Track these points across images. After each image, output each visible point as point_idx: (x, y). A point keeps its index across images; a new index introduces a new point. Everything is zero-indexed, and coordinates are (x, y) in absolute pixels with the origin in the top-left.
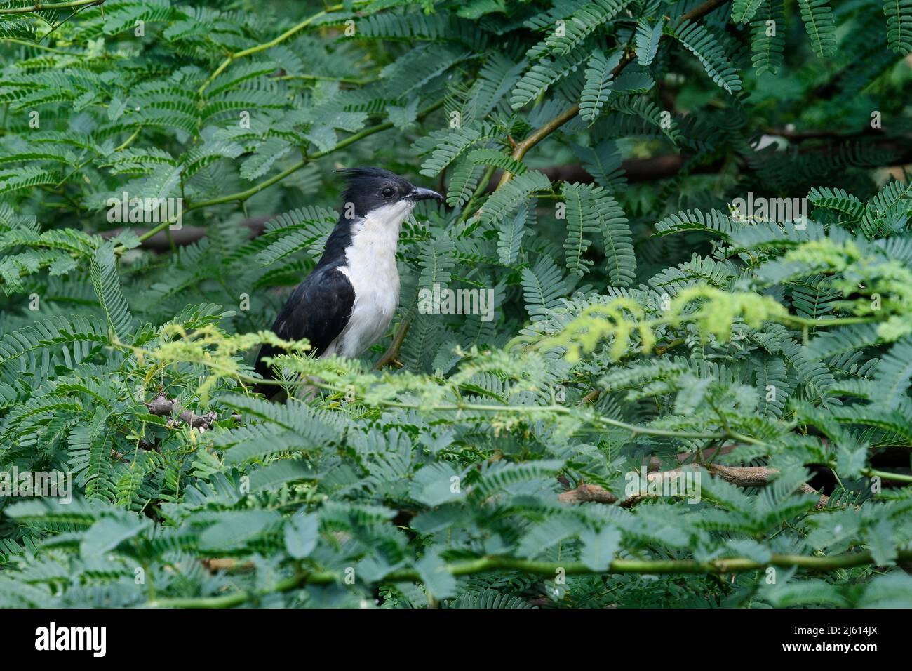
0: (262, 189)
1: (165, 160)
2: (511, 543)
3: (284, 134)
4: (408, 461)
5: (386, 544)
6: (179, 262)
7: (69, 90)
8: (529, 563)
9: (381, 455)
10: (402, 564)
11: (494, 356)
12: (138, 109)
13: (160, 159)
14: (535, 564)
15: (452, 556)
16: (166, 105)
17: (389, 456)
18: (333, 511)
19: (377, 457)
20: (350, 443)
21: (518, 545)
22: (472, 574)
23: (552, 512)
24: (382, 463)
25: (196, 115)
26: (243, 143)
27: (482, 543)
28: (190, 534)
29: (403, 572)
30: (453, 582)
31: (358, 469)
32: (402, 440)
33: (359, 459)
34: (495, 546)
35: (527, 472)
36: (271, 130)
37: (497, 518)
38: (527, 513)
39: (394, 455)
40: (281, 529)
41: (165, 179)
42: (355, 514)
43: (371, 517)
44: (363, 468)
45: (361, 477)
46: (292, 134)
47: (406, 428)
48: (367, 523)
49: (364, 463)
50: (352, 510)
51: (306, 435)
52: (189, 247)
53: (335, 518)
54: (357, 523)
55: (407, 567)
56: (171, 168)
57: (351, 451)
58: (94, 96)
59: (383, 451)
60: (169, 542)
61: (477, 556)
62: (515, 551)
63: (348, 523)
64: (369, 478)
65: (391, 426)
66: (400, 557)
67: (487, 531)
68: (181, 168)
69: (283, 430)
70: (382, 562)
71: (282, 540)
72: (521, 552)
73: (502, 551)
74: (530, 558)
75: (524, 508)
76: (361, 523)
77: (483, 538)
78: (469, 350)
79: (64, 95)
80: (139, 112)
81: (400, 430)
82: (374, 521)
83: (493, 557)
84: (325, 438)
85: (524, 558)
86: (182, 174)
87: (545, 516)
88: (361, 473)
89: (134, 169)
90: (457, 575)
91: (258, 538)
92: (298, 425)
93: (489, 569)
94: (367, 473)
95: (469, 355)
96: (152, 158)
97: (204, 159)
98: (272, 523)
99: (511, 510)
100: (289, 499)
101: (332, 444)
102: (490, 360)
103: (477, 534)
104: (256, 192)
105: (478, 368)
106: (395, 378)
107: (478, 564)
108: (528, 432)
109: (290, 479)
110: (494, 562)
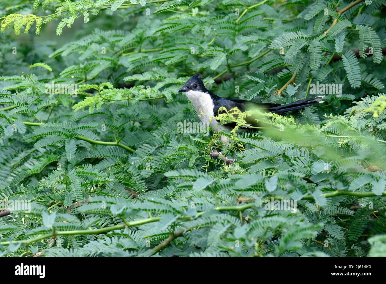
0: (256, 60)
1: (221, 51)
2: (346, 185)
3: (264, 40)
4: (308, 159)
5: (302, 186)
6: (223, 87)
7: (189, 25)
8: (353, 192)
9: (298, 158)
10: (307, 194)
11: (339, 118)
12: (215, 30)
13: (219, 51)
14: (355, 193)
15: (325, 190)
16: (225, 28)
17: (301, 158)
18: (282, 174)
19: (297, 159)
20: (286, 154)
21: (349, 186)
22: (332, 196)
23: (361, 174)
24: (298, 160)
25: (236, 31)
26: (248, 45)
27: (336, 186)
28: (230, 183)
29: (308, 196)
30: (325, 200)
31: (290, 163)
32: (306, 152)
33: (290, 160)
34: (341, 187)
35: (352, 160)
36: (259, 39)
37: (341, 176)
38: (352, 174)
39: (303, 158)
40: (264, 181)
41: (221, 58)
42: (290, 175)
43: (296, 177)
44: (291, 163)
45: (291, 166)
46: (266, 40)
47: (307, 147)
48: (294, 179)
49: (292, 161)
50: (289, 174)
51: (271, 152)
52: (227, 82)
53: (283, 178)
54: (290, 179)
55: (309, 194)
56: (223, 54)
57: (287, 157)
58: (199, 26)
59: (299, 156)
60: (223, 186)
61: (334, 190)
62: (348, 188)
63: (288, 179)
64: (294, 166)
65: (302, 147)
66: (306, 191)
67: (337, 181)
68: (227, 54)
69: (261, 150)
70: (300, 193)
71: (264, 184)
72: (350, 189)
73: (344, 188)
74: (354, 191)
75: (351, 173)
76: (292, 179)
77: (336, 184)
78: (329, 116)
79: (188, 27)
80: (215, 31)
81: (305, 148)
82: (297, 178)
83: (339, 191)
84: (277, 153)
85: (352, 191)
86: (227, 56)
87: (359, 175)
88: (291, 164)
89: (210, 54)
90: (327, 197)
91: (255, 185)
92: (267, 148)
93: (338, 195)
94: (293, 165)
95: (329, 117)
96: (216, 50)
97: (235, 50)
98: (260, 179)
99: (346, 173)
100: (266, 175)
101: (280, 155)
102: (337, 119)
103: (334, 182)
104: (254, 61)
105: (333, 122)
106: (304, 126)
107: (335, 193)
108: (350, 148)
109: (266, 168)
110: (340, 192)
